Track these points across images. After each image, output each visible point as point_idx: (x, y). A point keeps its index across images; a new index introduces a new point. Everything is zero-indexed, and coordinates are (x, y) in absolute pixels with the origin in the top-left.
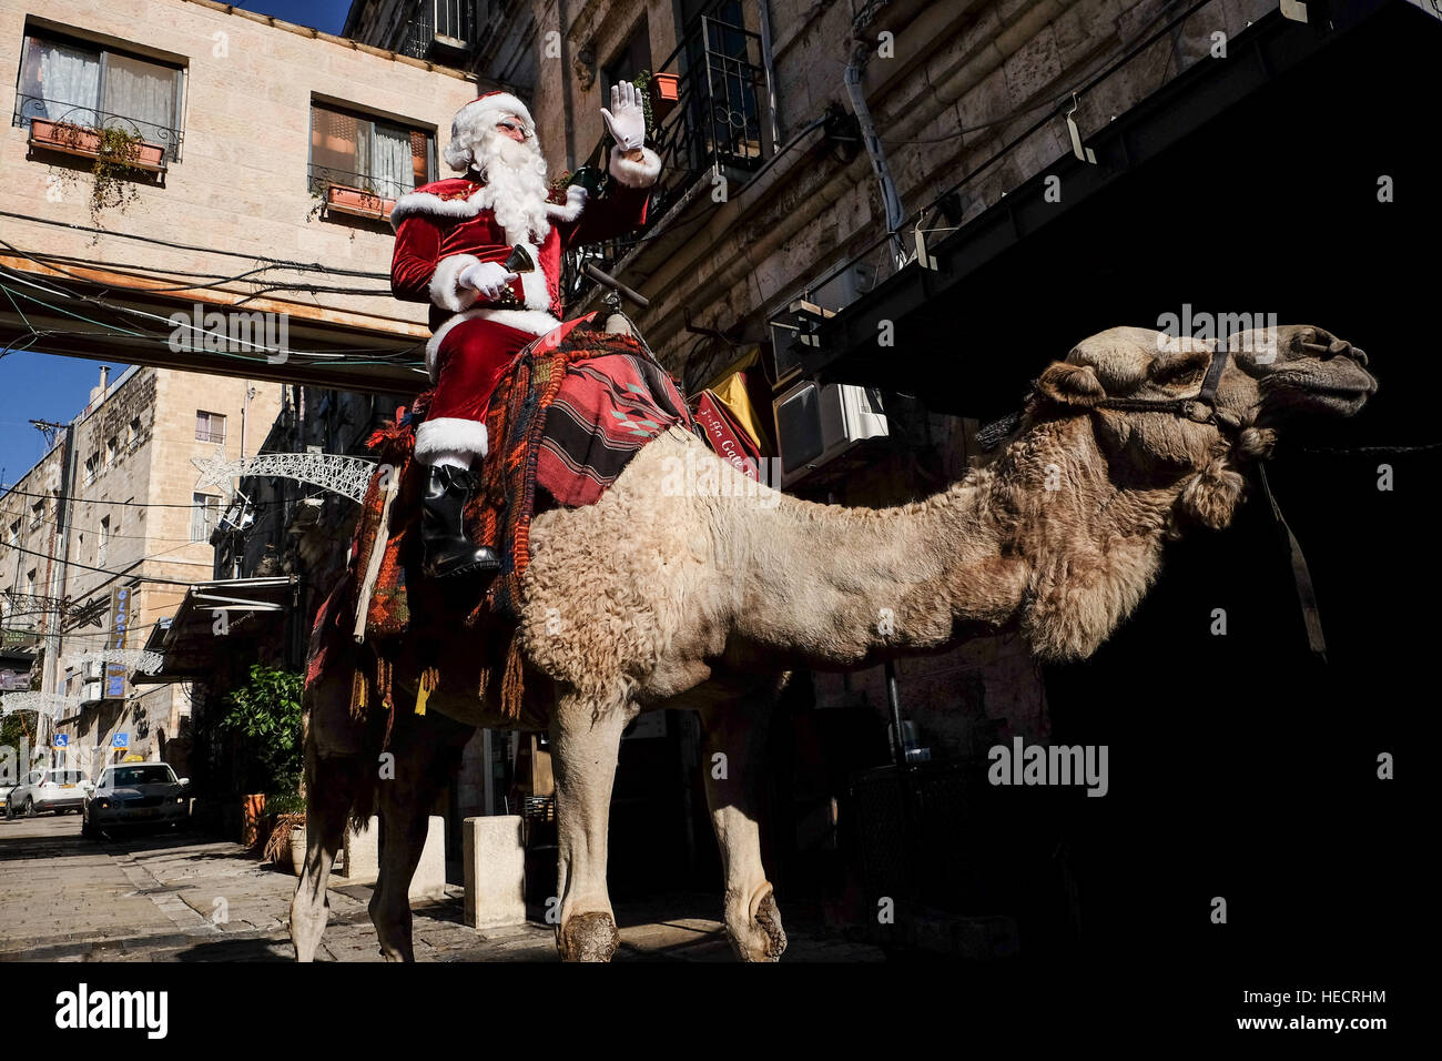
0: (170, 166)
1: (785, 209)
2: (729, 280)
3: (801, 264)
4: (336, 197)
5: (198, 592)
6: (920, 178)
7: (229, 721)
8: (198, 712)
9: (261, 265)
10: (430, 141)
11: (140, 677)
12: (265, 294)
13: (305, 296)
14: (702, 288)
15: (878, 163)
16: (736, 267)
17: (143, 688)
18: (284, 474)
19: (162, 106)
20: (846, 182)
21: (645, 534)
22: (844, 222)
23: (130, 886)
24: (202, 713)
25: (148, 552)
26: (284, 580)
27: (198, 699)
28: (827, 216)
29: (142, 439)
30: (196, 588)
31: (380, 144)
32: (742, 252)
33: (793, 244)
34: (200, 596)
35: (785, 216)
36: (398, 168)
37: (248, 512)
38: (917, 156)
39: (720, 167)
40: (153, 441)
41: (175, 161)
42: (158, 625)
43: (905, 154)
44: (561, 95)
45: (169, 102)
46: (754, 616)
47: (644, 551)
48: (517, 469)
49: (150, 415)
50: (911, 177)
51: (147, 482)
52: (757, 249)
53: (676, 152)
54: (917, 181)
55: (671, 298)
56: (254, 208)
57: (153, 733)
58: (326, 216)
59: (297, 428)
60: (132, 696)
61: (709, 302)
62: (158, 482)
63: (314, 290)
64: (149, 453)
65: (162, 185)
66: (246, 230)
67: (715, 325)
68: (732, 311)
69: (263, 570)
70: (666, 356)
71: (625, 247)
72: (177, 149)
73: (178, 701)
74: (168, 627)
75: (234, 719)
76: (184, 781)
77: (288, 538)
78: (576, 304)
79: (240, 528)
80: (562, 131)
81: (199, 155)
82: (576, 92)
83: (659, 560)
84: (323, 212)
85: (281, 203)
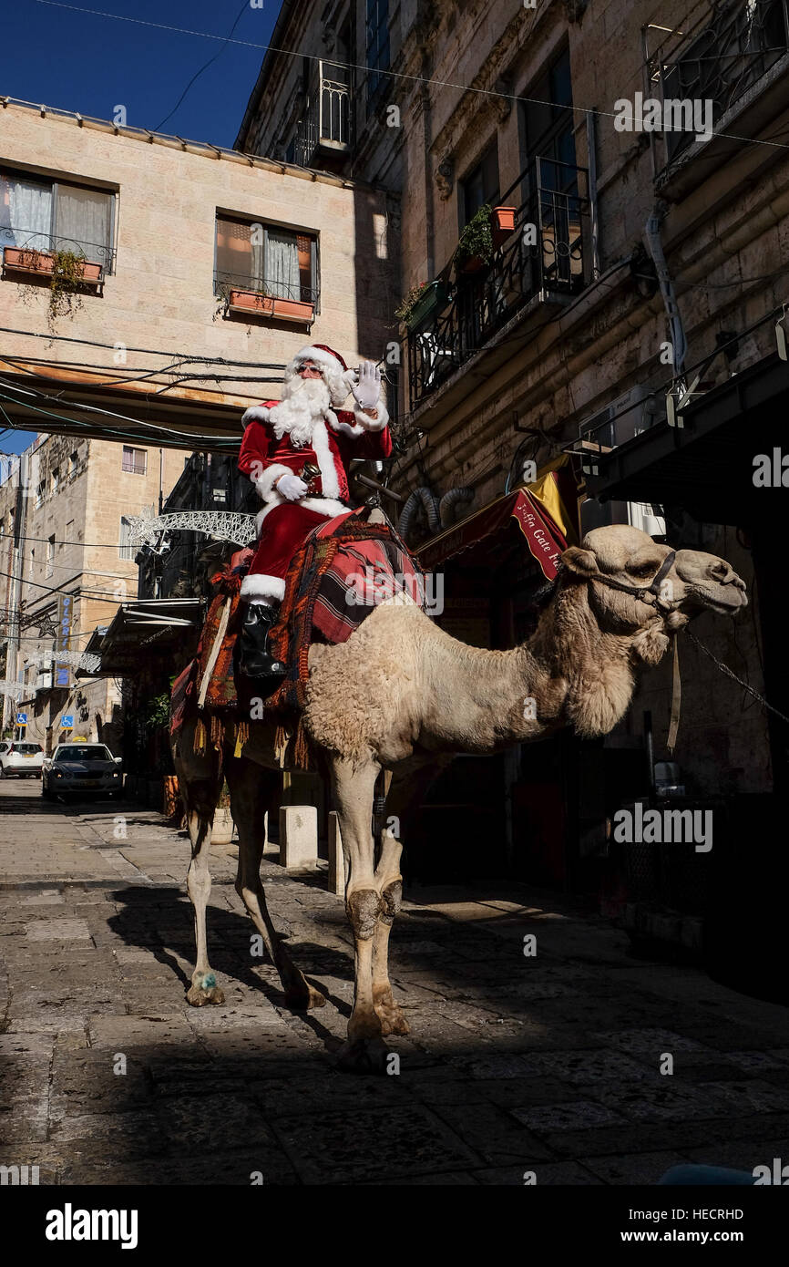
0: (107, 279)
1: (598, 332)
2: (552, 386)
3: (610, 378)
4: (236, 300)
5: (128, 609)
6: (707, 316)
7: (154, 719)
8: (128, 702)
9: (177, 360)
10: (313, 244)
11: (81, 673)
12: (180, 384)
13: (211, 384)
14: (530, 391)
15: (670, 304)
16: (559, 375)
17: (85, 680)
18: (195, 528)
19: (99, 226)
20: (648, 312)
21: (374, 660)
22: (645, 347)
23: (83, 842)
24: (131, 703)
25: (86, 566)
26: (195, 601)
27: (126, 691)
28: (632, 339)
29: (80, 470)
30: (126, 606)
31: (272, 248)
32: (563, 364)
33: (604, 361)
34: (129, 612)
35: (598, 337)
36: (287, 269)
37: (166, 540)
38: (705, 296)
39: (545, 293)
40: (88, 472)
41: (110, 274)
42: (96, 633)
43: (697, 293)
44: (424, 203)
45: (105, 223)
46: (432, 721)
47: (373, 671)
48: (300, 615)
49: (86, 450)
50: (700, 314)
51: (85, 508)
52: (575, 363)
53: (512, 275)
54: (704, 318)
55: (506, 397)
56: (171, 311)
57: (92, 717)
58: (228, 315)
59: (205, 472)
60: (75, 686)
61: (536, 402)
62: (93, 507)
63: (218, 379)
64: (85, 482)
65: (101, 295)
66: (165, 330)
67: (541, 422)
68: (555, 412)
69: (178, 590)
70: (502, 445)
71: (469, 352)
72: (112, 264)
73: (112, 692)
74: (104, 634)
75: (158, 718)
76: (118, 760)
77: (198, 565)
78: (428, 398)
79: (160, 553)
80: (424, 234)
81: (129, 268)
82: (437, 200)
83: (383, 677)
84: (225, 312)
85: (192, 306)
